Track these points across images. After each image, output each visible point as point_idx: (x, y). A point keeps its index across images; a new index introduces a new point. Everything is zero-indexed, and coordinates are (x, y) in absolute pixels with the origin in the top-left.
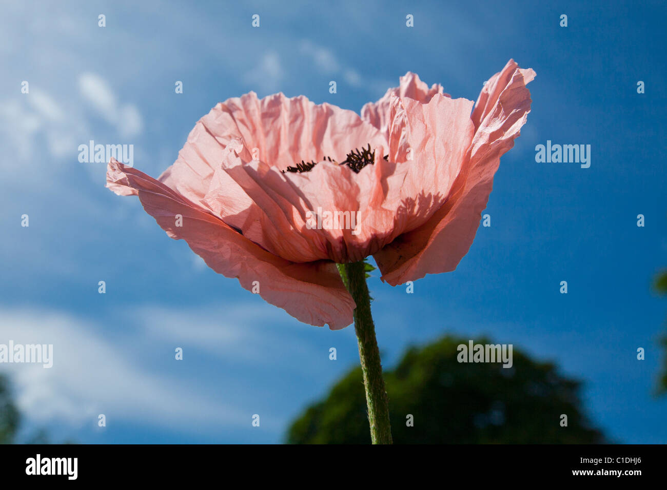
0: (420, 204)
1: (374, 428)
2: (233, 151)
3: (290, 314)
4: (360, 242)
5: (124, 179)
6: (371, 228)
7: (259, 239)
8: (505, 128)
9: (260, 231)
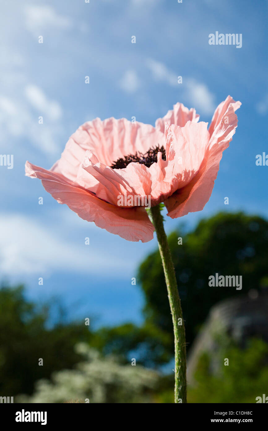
0: (185, 175)
1: (169, 287)
2: (87, 157)
3: (122, 237)
4: (154, 198)
5: (34, 174)
6: (159, 191)
7: (105, 198)
8: (225, 135)
9: (105, 194)
